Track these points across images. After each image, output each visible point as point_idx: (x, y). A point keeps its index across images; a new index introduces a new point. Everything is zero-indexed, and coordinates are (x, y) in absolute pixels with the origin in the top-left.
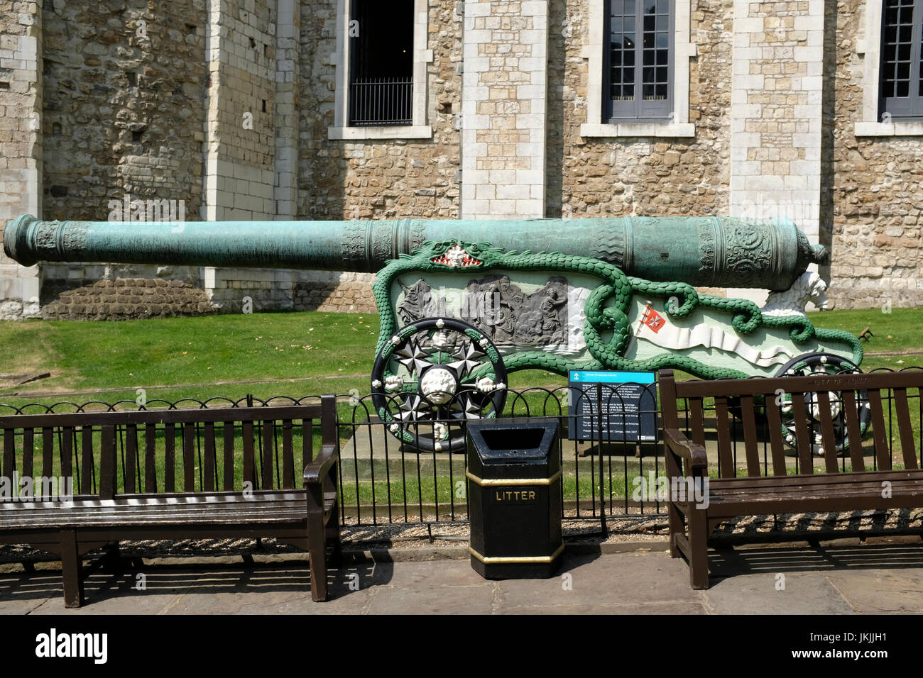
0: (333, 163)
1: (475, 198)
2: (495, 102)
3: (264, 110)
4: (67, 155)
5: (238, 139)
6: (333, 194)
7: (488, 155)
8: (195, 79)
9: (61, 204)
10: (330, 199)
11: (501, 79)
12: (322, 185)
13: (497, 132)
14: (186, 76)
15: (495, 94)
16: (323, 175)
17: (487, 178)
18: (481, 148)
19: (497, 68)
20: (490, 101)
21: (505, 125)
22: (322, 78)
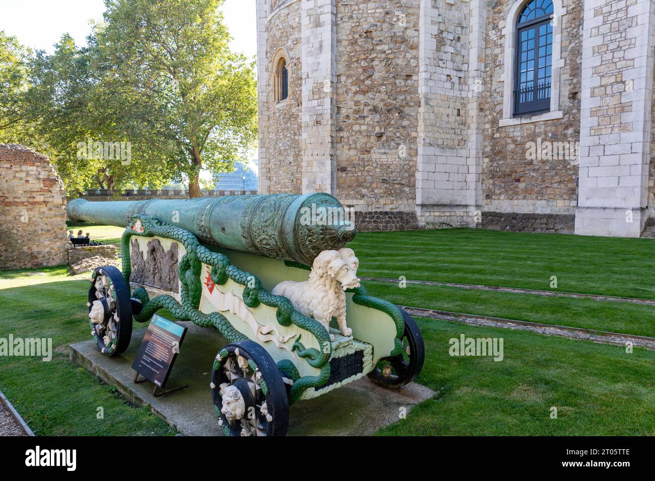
0: (502, 141)
1: (589, 156)
2: (605, 86)
3: (459, 115)
4: (346, 151)
5: (438, 134)
6: (503, 159)
7: (599, 125)
8: (412, 104)
9: (344, 175)
10: (500, 162)
11: (611, 69)
12: (496, 154)
13: (606, 108)
14: (407, 103)
15: (605, 81)
16: (497, 148)
17: (598, 141)
18: (594, 121)
19: (607, 62)
20: (601, 86)
21: (612, 102)
22: (497, 90)
